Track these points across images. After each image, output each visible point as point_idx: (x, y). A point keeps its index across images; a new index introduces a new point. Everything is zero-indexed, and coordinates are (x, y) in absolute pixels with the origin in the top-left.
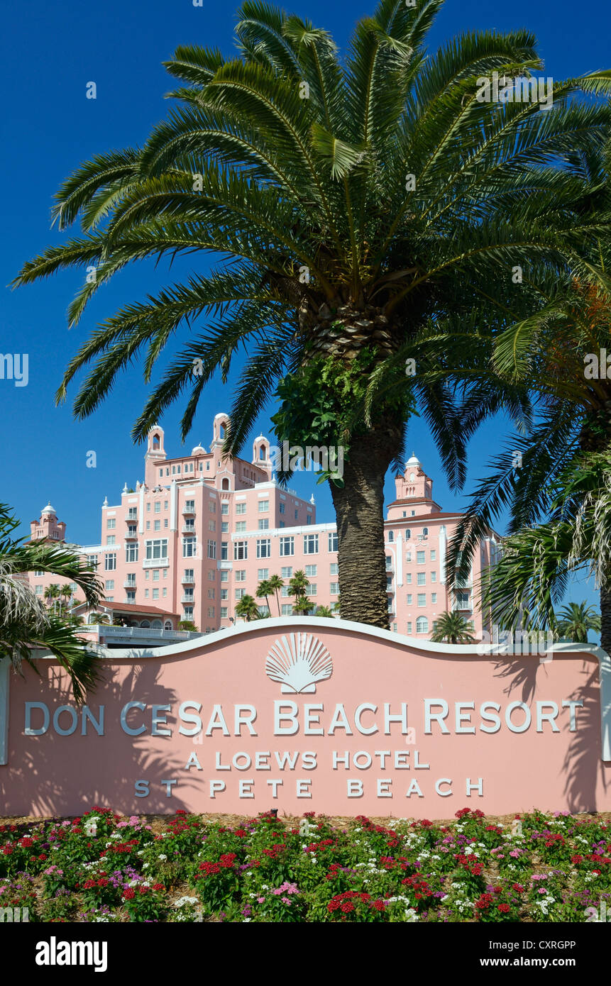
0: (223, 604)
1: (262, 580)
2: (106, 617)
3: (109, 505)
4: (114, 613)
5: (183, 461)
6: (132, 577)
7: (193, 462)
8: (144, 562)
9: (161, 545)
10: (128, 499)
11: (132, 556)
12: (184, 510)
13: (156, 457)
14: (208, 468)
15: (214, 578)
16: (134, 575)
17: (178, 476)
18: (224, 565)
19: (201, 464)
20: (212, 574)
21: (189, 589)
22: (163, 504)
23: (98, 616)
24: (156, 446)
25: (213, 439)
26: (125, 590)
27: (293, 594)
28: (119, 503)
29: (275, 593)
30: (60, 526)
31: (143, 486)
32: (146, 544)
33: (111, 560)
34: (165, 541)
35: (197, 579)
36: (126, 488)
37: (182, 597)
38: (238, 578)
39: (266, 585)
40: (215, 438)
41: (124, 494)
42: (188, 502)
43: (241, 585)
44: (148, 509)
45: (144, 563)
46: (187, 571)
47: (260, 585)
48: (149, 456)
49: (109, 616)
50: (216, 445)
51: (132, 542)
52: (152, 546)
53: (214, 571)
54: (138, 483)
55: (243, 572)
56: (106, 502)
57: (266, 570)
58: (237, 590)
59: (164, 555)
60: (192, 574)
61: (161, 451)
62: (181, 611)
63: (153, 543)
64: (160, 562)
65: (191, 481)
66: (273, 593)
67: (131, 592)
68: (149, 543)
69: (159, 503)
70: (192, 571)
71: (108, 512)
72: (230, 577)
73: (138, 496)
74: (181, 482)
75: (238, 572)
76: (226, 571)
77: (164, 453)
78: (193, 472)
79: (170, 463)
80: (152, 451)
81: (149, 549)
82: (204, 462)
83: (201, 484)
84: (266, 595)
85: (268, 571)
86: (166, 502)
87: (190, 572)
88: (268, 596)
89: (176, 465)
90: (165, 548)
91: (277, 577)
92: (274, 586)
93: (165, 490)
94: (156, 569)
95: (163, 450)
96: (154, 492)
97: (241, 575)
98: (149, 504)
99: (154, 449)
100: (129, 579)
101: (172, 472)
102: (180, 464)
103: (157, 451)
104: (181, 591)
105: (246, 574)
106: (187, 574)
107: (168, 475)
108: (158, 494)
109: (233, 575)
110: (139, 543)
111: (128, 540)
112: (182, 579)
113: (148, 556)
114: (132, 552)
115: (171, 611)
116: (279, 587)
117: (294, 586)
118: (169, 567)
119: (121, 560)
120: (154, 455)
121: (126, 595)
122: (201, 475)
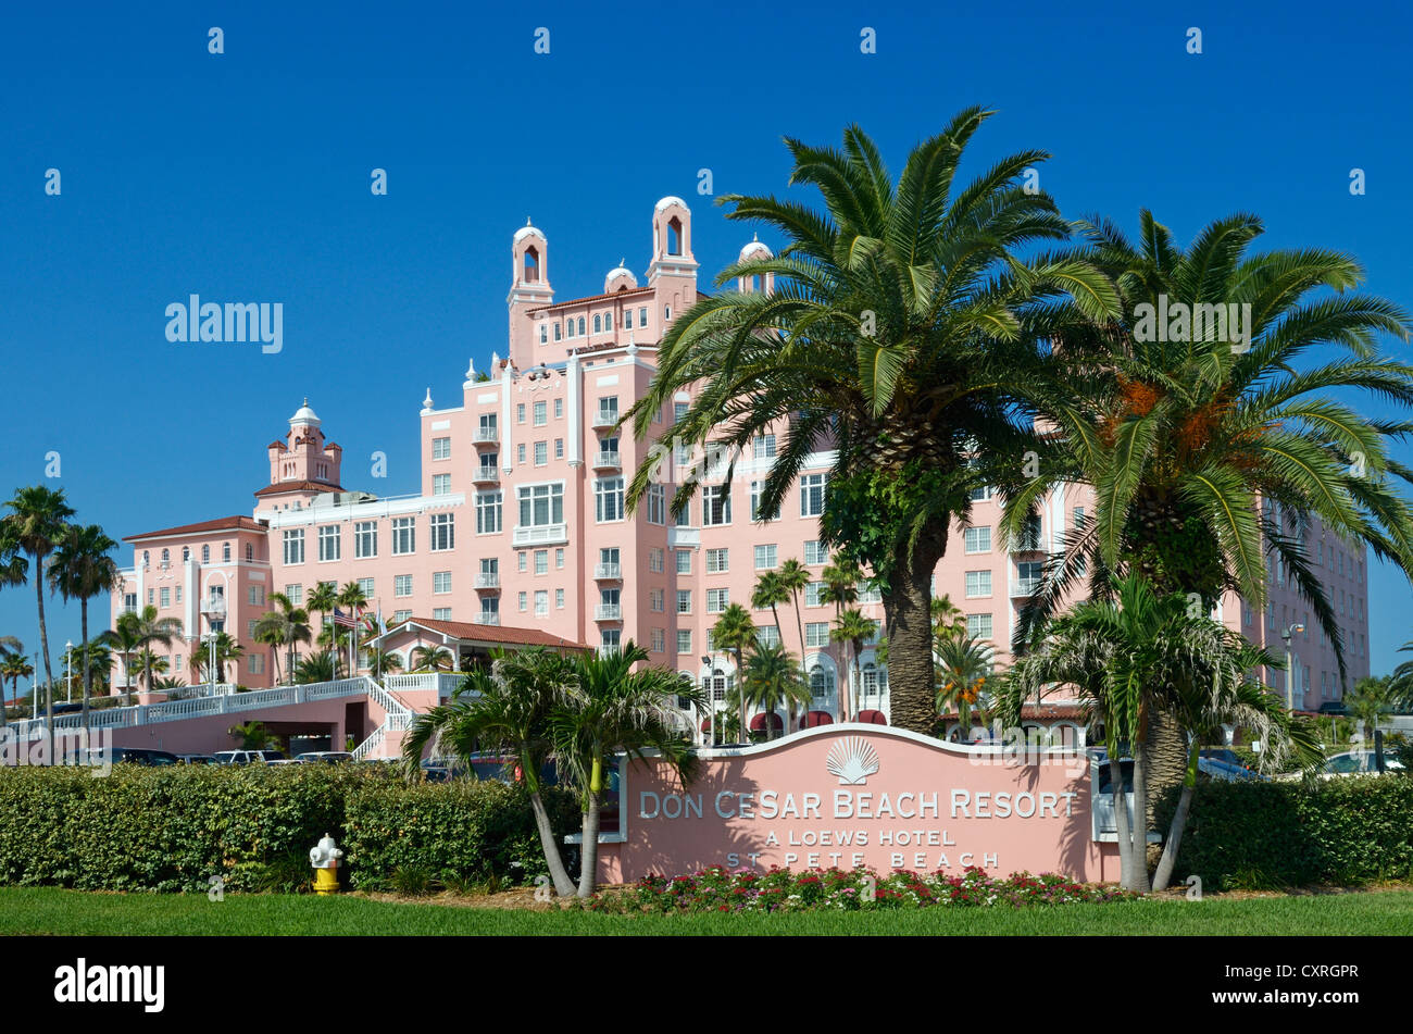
0: (682, 623)
1: (763, 570)
2: (444, 654)
3: (435, 407)
4: (461, 647)
5: (589, 307)
6: (490, 566)
7: (611, 309)
8: (515, 533)
9: (550, 495)
10: (479, 396)
11: (489, 519)
12: (596, 418)
13: (533, 298)
14: (644, 321)
15: (662, 564)
16: (494, 562)
17: (580, 341)
18: (682, 537)
19: (629, 312)
20: (657, 557)
21: (610, 590)
22: (550, 406)
23: (431, 652)
24: (531, 274)
25: (651, 255)
26: (476, 593)
27: (831, 600)
28: (460, 403)
29: (792, 598)
30: (330, 453)
31: (509, 366)
32: (517, 493)
33: (443, 528)
34: (558, 488)
35: (628, 569)
36: (471, 371)
37: (597, 609)
38: (712, 565)
39: (773, 581)
40: (656, 258)
41: (468, 385)
42: (604, 401)
43: (717, 580)
44: (521, 417)
45: (515, 535)
46: (605, 551)
47: (759, 582)
48: (516, 297)
49: (452, 652)
50: (659, 271)
51: (488, 489)
52: (532, 497)
53: (662, 551)
54: (496, 359)
55: (723, 551)
56: (428, 399)
57: (772, 546)
58: (710, 591)
59: (557, 518)
60: (616, 559)
61: (542, 284)
62: (594, 639)
63: (532, 489)
64: (548, 534)
65: (608, 351)
66: (787, 600)
67: (490, 598)
68: (524, 491)
69: (543, 403)
70: (616, 552)
71: (435, 422)
72: (696, 561)
73: (498, 389)
74: (588, 354)
75: (712, 552)
76: (687, 549)
77: (549, 290)
78: (612, 331)
79: (562, 312)
80: (524, 285)
81: (524, 505)
82: (634, 308)
83: (630, 359)
84: (773, 605)
85: (777, 550)
86: (559, 401)
87: (611, 555)
88: (778, 606)
89: (575, 316)
90: (558, 501)
91: (795, 564)
92: (790, 582)
93: (553, 373)
94: (541, 549)
95: (547, 283)
96: (533, 379)
97: (718, 558)
98: (522, 406)
99: (528, 280)
100: (485, 570)
101: (567, 332)
102: (584, 314)
103: (532, 286)
104: (594, 595)
105: (728, 557)
106: (606, 560)
107: (558, 337)
108: (540, 383)
109: (703, 557)
110: (502, 491)
111: (480, 486)
112: (596, 570)
113: (524, 521)
114: (490, 510)
115: (573, 639)
116: (800, 586)
117: (832, 584)
118: (567, 544)
119: (465, 526)
120: (528, 294)
121: (479, 605)
122: (629, 338)
